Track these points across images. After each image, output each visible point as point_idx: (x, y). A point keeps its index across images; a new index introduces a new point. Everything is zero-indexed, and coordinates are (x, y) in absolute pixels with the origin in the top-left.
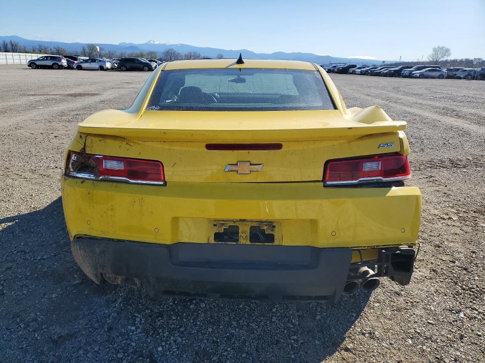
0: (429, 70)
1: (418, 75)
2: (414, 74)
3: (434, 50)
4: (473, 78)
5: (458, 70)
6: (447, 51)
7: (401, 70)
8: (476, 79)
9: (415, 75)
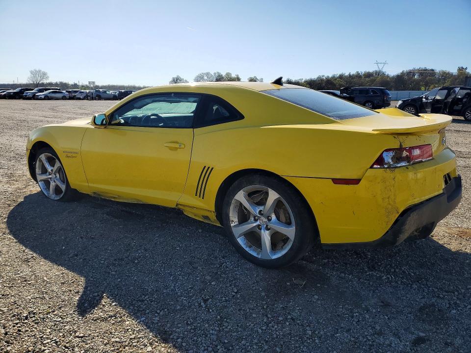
0: (53, 92)
1: (43, 97)
2: (38, 96)
3: (32, 72)
4: (92, 99)
5: (76, 92)
6: (45, 74)
7: (22, 92)
8: (95, 99)
9: (40, 96)
